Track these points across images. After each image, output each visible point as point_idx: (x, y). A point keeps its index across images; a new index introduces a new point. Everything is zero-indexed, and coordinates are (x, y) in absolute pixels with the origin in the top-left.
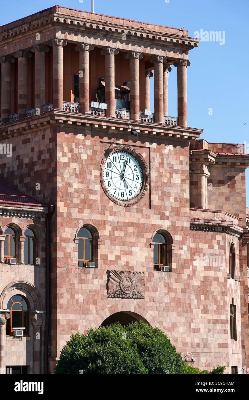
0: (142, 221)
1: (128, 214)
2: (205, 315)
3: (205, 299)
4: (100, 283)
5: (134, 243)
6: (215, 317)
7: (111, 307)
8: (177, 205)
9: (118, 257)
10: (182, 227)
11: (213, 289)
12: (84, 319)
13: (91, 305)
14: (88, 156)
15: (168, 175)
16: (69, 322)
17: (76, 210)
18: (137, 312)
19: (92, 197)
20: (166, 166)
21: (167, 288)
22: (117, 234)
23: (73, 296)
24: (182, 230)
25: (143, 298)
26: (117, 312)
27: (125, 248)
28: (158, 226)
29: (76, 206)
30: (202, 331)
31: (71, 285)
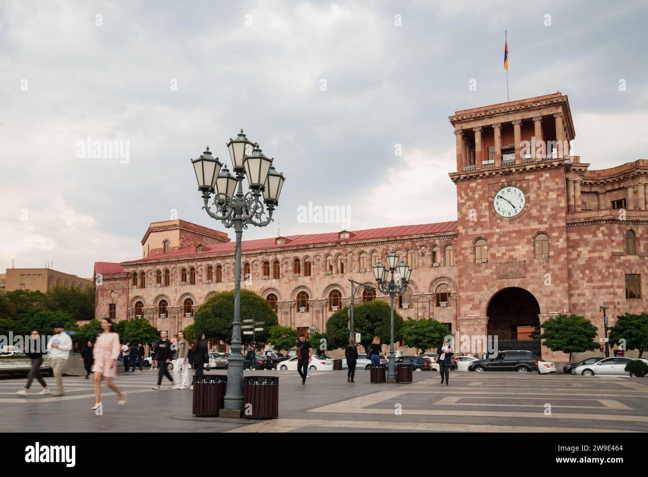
0: (523, 228)
1: (512, 225)
2: (590, 284)
3: (590, 273)
4: (490, 271)
5: (517, 243)
6: (600, 284)
7: (499, 285)
8: (554, 212)
9: (504, 254)
10: (559, 227)
11: (597, 265)
12: (479, 294)
13: (483, 286)
14: (479, 195)
15: (545, 194)
16: (468, 297)
17: (472, 229)
18: (520, 287)
19: (483, 220)
20: (543, 188)
21: (545, 269)
22: (502, 239)
23: (470, 281)
24: (558, 229)
25: (525, 277)
26: (503, 288)
27: (510, 247)
28: (537, 229)
29: (471, 227)
30: (587, 294)
31: (468, 275)
